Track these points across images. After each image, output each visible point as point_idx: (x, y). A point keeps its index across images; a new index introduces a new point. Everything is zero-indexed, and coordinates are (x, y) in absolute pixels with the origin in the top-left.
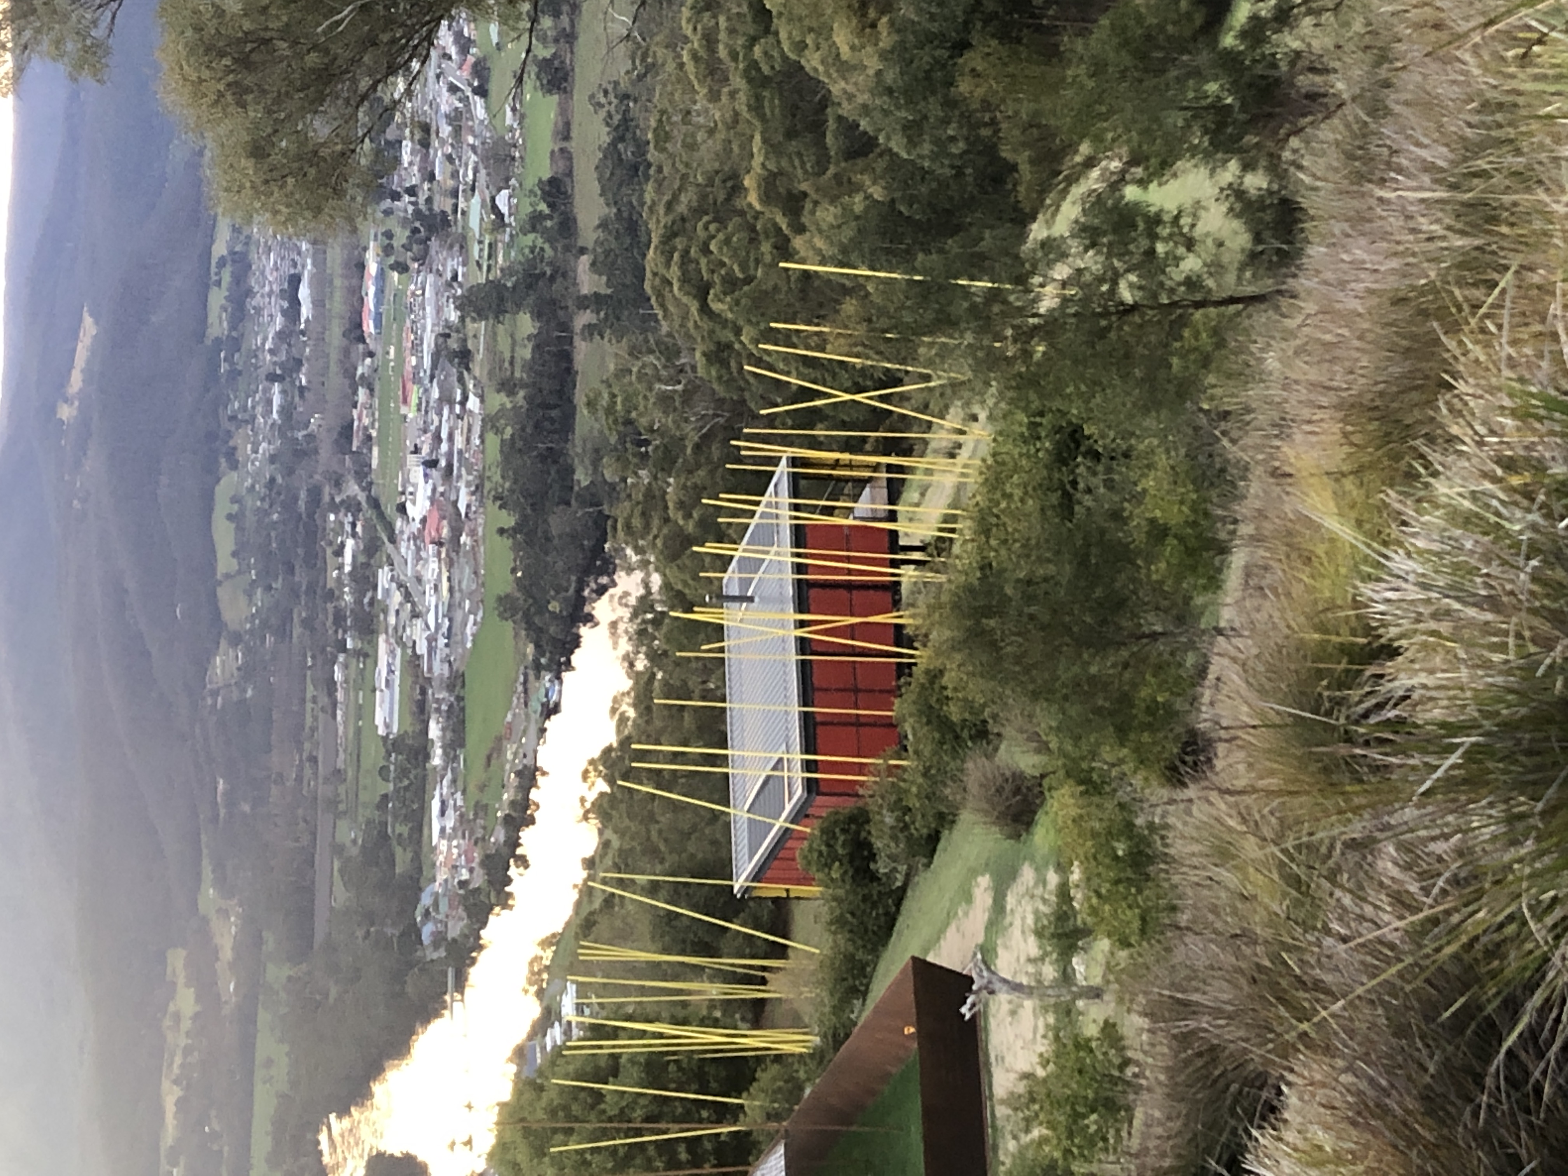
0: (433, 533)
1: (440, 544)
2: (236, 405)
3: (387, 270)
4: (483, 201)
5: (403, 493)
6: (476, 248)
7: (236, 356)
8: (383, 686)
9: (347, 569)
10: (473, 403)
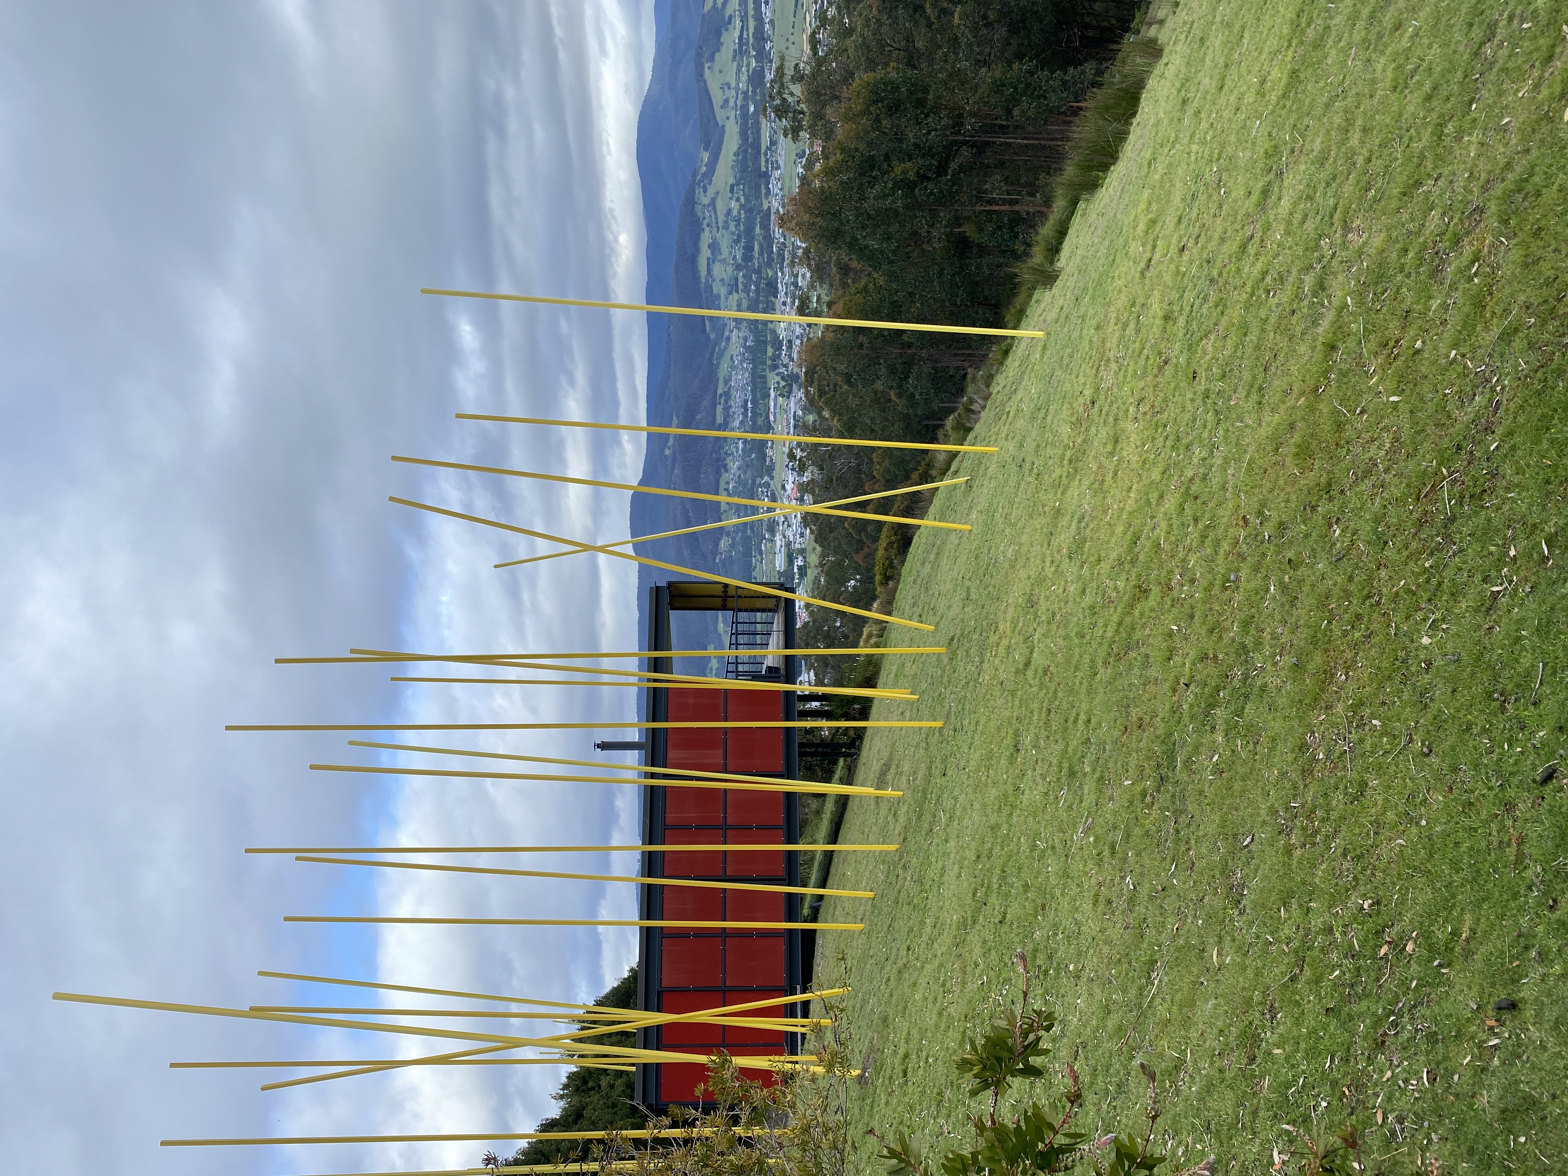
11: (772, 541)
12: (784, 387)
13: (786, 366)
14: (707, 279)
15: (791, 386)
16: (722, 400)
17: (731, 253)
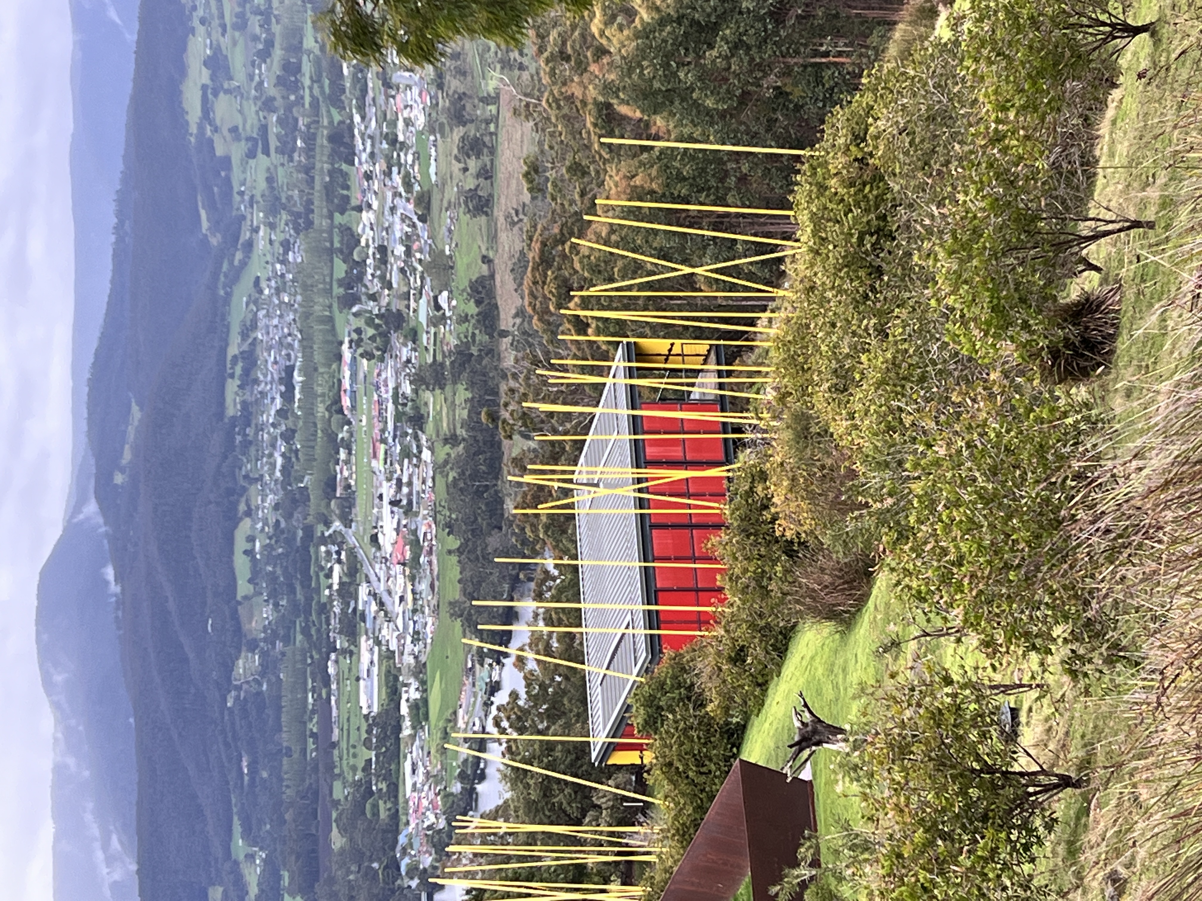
0: (399, 557)
1: (404, 564)
2: (249, 466)
3: (359, 358)
4: (429, 302)
5: (376, 527)
6: (425, 337)
7: (248, 430)
8: (365, 676)
9: (336, 587)
10: (426, 455)
11: (351, 653)
12: (372, 338)
13: (373, 297)
14: (201, 128)
15: (385, 336)
16: (238, 370)
17: (251, 77)
